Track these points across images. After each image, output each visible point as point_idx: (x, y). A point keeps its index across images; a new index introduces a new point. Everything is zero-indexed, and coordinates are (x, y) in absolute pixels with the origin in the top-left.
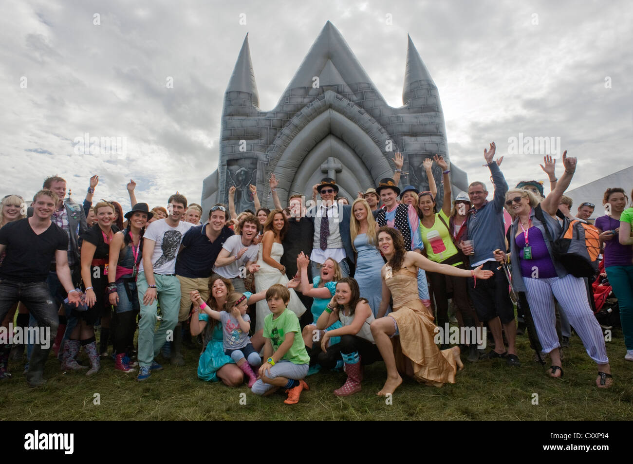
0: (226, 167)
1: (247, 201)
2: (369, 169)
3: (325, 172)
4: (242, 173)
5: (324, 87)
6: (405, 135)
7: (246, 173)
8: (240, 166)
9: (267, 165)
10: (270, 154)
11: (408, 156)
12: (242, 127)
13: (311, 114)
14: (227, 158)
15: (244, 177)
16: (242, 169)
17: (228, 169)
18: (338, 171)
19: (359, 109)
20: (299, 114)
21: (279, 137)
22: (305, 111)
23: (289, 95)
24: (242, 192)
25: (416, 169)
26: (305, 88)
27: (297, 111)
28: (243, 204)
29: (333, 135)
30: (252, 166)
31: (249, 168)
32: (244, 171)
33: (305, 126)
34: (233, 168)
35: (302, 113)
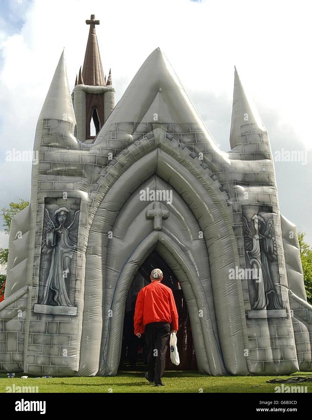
0: (43, 205)
1: (67, 244)
2: (197, 218)
3: (151, 218)
4: (62, 213)
5: (153, 124)
6: (237, 184)
7: (67, 214)
8: (59, 205)
9: (90, 206)
10: (94, 194)
11: (241, 206)
12: (63, 162)
13: (139, 154)
14: (44, 196)
15: (65, 218)
16: (61, 209)
17: (45, 207)
18: (164, 218)
19: (191, 153)
20: (126, 152)
21: (104, 176)
22: (131, 149)
23: (115, 130)
24: (62, 235)
25: (250, 220)
26: (132, 123)
27: (124, 149)
28: (63, 247)
29: (158, 176)
30: (74, 207)
31: (71, 209)
32: (65, 211)
33: (131, 165)
34: (52, 206)
35: (129, 152)
